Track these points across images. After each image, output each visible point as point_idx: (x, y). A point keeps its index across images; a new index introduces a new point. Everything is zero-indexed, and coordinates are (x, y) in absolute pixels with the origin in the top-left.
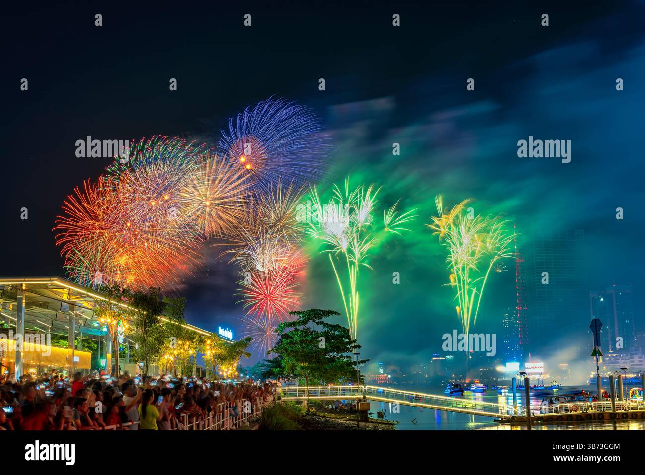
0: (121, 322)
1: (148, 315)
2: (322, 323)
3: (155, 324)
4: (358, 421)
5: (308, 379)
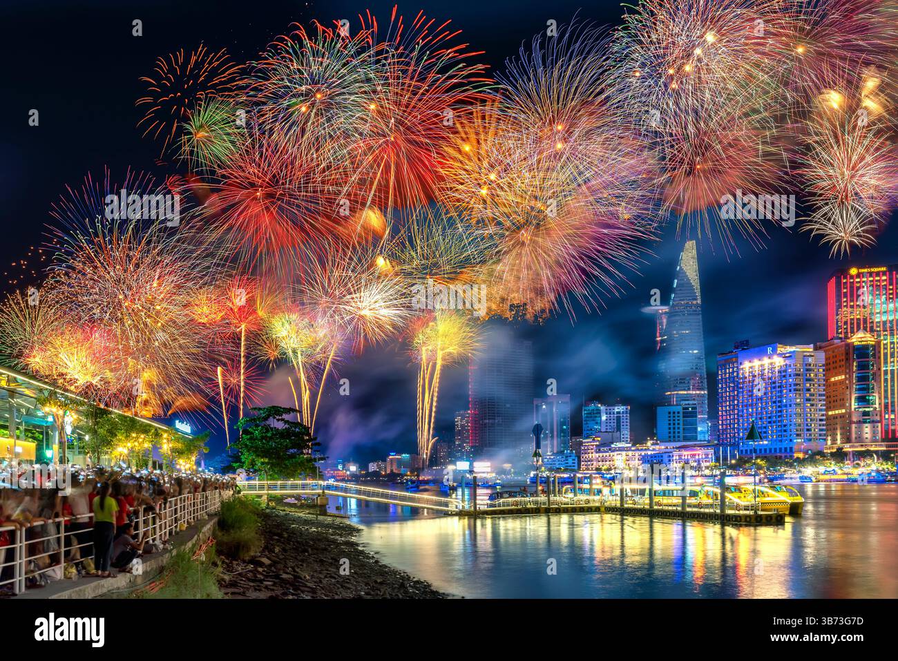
0: (68, 413)
2: (283, 420)
4: (317, 515)
5: (268, 474)
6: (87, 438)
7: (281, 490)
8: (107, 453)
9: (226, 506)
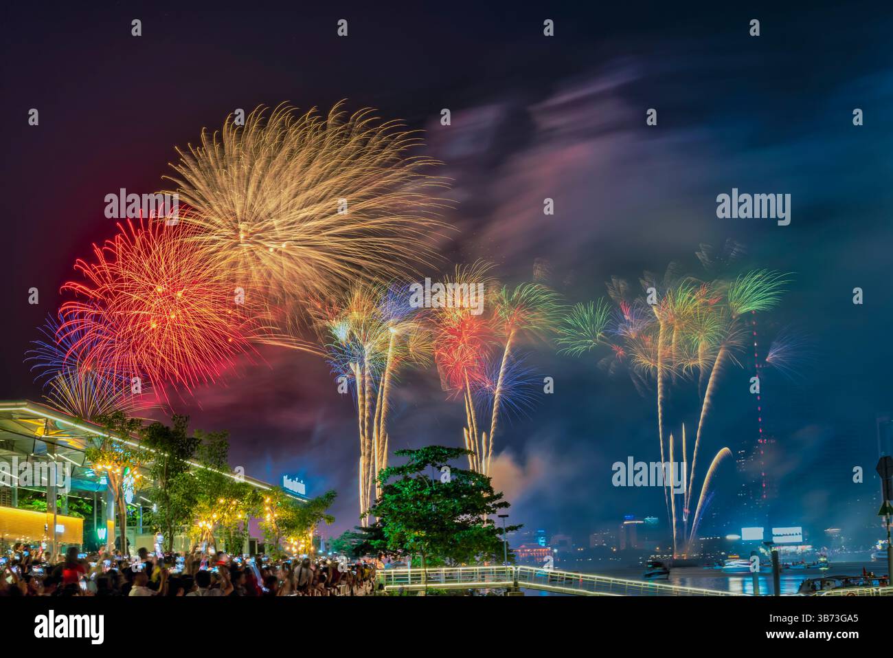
0: (128, 471)
1: (170, 459)
3: (182, 472)
5: (426, 556)
6: (154, 508)
7: (446, 582)
8: (182, 530)
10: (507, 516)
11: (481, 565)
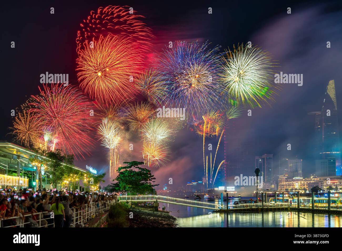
0: (43, 165)
1: (56, 162)
2: (138, 167)
3: (59, 166)
4: (154, 211)
5: (132, 192)
6: (51, 176)
7: (137, 200)
8: (59, 183)
9: (113, 207)
10: (155, 182)
11: (147, 195)
